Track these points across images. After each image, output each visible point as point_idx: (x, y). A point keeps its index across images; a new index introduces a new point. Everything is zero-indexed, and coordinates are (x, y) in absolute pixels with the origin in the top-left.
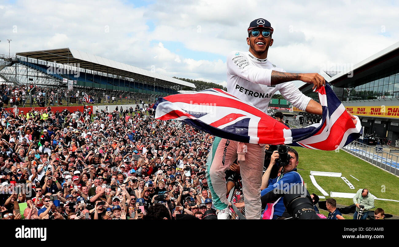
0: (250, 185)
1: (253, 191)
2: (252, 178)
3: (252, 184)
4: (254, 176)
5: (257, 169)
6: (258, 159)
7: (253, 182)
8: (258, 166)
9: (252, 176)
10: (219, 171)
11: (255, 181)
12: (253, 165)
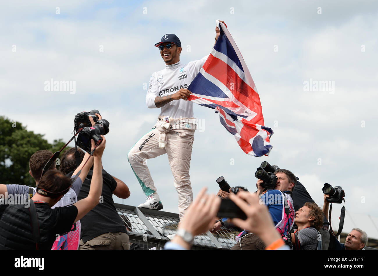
0: (174, 172)
1: (176, 178)
2: (175, 166)
3: (176, 171)
4: (177, 164)
5: (178, 158)
6: (179, 148)
7: (176, 169)
8: (178, 154)
9: (175, 164)
10: (135, 154)
11: (178, 168)
12: (175, 154)
